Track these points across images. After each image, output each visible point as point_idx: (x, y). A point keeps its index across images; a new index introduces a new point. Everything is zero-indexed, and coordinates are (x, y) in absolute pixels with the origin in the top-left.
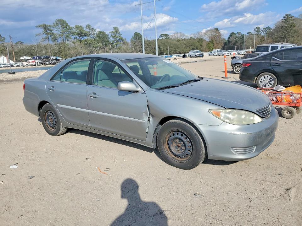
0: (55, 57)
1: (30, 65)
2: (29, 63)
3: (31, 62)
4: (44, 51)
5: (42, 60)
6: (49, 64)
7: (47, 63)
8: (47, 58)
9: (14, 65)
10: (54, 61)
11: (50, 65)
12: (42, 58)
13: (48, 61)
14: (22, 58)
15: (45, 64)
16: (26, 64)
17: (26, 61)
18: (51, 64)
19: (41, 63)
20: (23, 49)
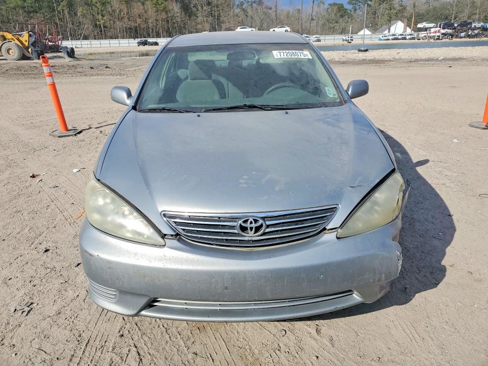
0: (482, 24)
1: (430, 37)
2: (429, 34)
3: (433, 32)
4: (467, 12)
5: (455, 28)
6: (465, 37)
7: (463, 34)
8: (465, 25)
9: (408, 37)
10: (476, 32)
11: (468, 39)
12: (456, 25)
13: (465, 31)
14: (419, 26)
15: (457, 37)
16: (423, 35)
17: (426, 29)
18: (469, 36)
19: (450, 35)
20: (435, 9)
